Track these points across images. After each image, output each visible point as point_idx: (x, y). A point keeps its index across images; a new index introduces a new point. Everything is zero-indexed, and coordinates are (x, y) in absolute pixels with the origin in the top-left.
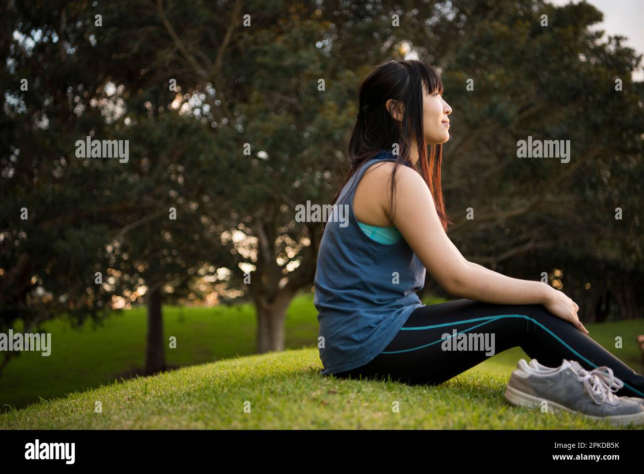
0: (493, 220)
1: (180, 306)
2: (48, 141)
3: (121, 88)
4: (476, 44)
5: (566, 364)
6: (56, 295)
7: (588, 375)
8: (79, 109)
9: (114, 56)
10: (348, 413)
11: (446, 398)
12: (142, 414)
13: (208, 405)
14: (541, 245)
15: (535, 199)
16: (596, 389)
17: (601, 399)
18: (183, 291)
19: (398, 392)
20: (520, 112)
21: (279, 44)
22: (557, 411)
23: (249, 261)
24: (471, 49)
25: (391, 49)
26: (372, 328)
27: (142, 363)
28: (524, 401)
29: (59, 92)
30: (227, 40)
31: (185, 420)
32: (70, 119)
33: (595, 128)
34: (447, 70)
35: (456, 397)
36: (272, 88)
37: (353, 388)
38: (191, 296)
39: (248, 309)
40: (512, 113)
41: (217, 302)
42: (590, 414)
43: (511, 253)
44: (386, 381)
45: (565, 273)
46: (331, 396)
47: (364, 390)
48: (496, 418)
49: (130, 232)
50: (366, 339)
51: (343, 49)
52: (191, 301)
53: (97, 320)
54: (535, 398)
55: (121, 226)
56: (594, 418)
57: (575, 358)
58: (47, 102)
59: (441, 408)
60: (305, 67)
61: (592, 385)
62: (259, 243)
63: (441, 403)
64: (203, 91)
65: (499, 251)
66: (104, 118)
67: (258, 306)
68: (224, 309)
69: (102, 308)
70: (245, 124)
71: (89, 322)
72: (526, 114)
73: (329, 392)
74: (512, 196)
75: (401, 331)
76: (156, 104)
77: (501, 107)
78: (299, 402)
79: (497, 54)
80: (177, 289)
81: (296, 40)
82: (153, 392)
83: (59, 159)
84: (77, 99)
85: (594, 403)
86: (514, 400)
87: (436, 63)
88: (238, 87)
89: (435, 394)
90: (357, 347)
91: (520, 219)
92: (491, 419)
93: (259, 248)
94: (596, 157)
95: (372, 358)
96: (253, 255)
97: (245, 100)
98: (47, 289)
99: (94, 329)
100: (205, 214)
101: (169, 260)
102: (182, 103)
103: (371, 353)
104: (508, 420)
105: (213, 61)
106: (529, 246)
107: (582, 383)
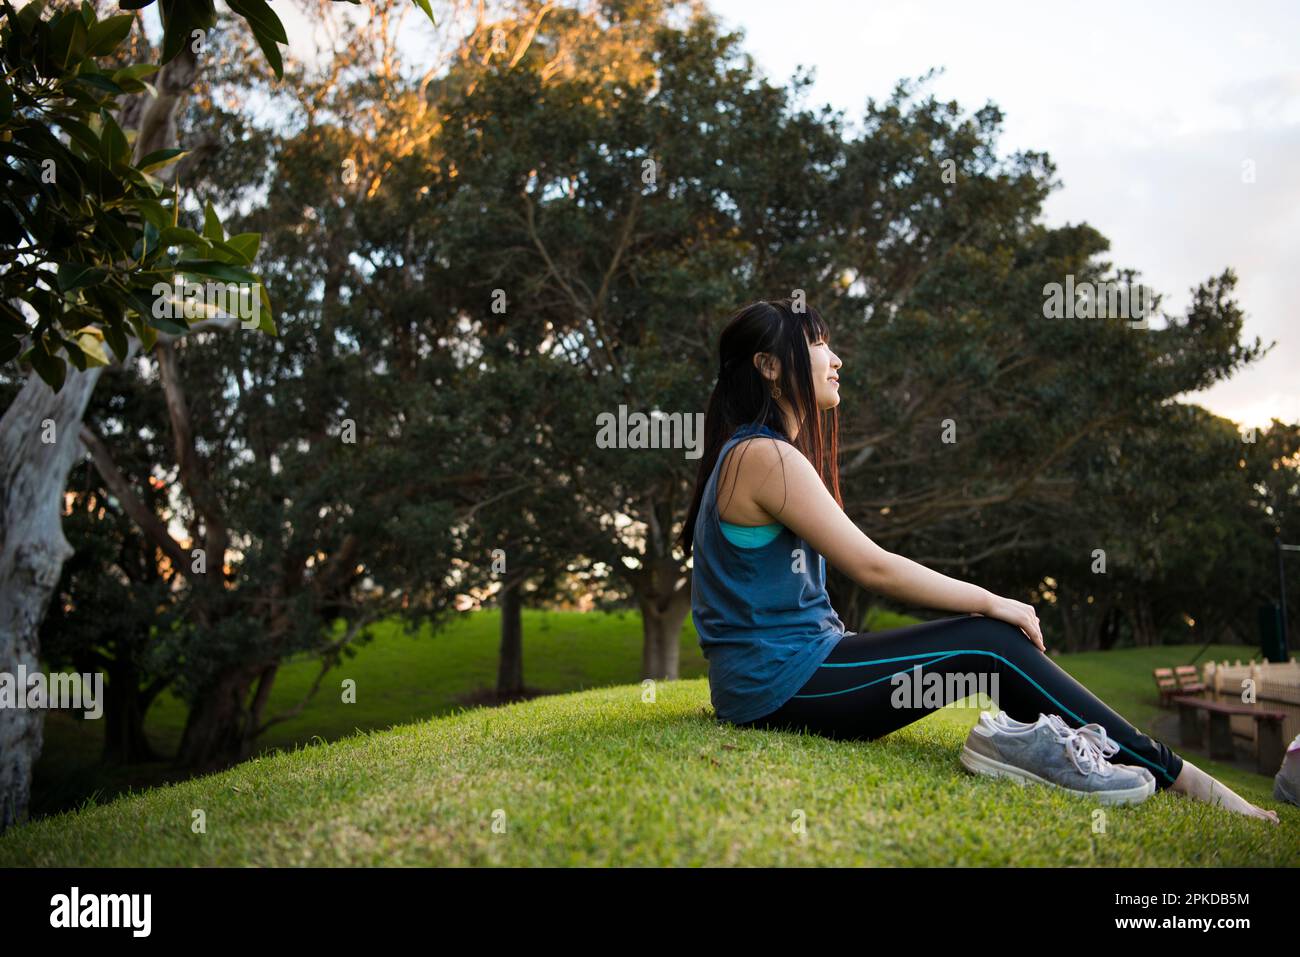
0: (964, 508)
1: (545, 609)
2: (384, 391)
3: (478, 324)
4: (942, 274)
5: (1043, 720)
6: (388, 590)
7: (1072, 734)
8: (425, 351)
9: (472, 284)
10: (746, 780)
11: (881, 762)
12: (478, 764)
13: (562, 757)
14: (1028, 544)
15: (1020, 482)
16: (1082, 754)
17: (1089, 768)
18: (548, 591)
19: (816, 751)
20: (1001, 367)
21: (682, 269)
22: (1030, 782)
23: (634, 553)
24: (936, 281)
25: (830, 278)
26: (782, 663)
27: (492, 682)
28: (986, 767)
29: (400, 330)
30: (614, 265)
31: (531, 777)
32: (413, 364)
33: (1101, 389)
34: (904, 308)
35: (895, 759)
36: (671, 327)
37: (757, 743)
38: (559, 597)
39: (633, 616)
40: (990, 367)
41: (592, 605)
42: (1074, 788)
43: (987, 553)
44: (802, 733)
45: (1058, 581)
46: (725, 754)
47: (772, 745)
48: (945, 792)
49: (482, 510)
50: (773, 679)
51: (767, 277)
52: (560, 603)
53: (437, 625)
54: (1001, 764)
55: (471, 504)
56: (1077, 793)
57: (1057, 712)
58: (385, 342)
59: (874, 775)
60: (715, 300)
61: (1078, 749)
62: (649, 530)
63: (874, 768)
64: (581, 329)
65: (971, 550)
66: (455, 361)
67: (646, 614)
68: (602, 614)
69: (443, 609)
70: (634, 373)
71: (426, 626)
72: (1008, 368)
73: (724, 747)
74: (989, 478)
75: (820, 669)
76: (522, 346)
77: (977, 358)
78: (681, 760)
79: (971, 289)
80: (540, 586)
81: (704, 265)
82: (496, 733)
83: (396, 414)
84: (423, 337)
85: (1079, 773)
86: (973, 766)
87: (890, 299)
88: (627, 325)
89: (866, 754)
90: (760, 689)
91: (1001, 509)
92: (937, 792)
93: (649, 536)
94: (1102, 429)
95: (780, 705)
96: (641, 545)
97: (635, 342)
98: (377, 582)
99: (433, 635)
100: (580, 491)
101: (530, 548)
102: (554, 345)
103: (779, 697)
104: (962, 795)
105: (596, 291)
106: (1011, 545)
107: (1064, 746)
